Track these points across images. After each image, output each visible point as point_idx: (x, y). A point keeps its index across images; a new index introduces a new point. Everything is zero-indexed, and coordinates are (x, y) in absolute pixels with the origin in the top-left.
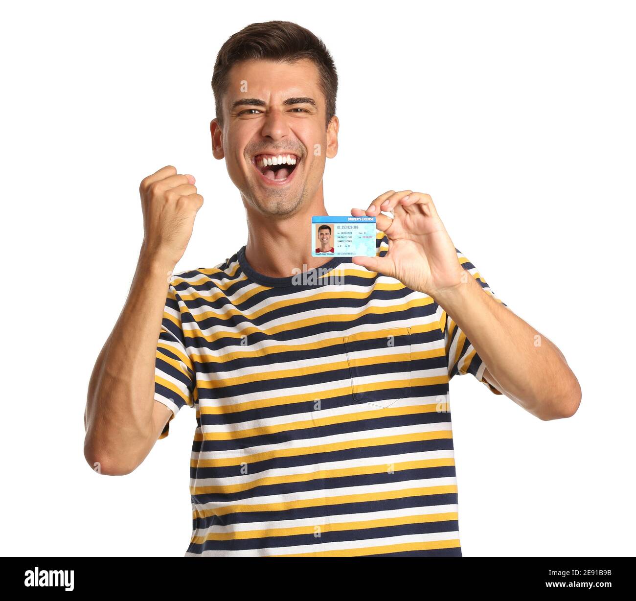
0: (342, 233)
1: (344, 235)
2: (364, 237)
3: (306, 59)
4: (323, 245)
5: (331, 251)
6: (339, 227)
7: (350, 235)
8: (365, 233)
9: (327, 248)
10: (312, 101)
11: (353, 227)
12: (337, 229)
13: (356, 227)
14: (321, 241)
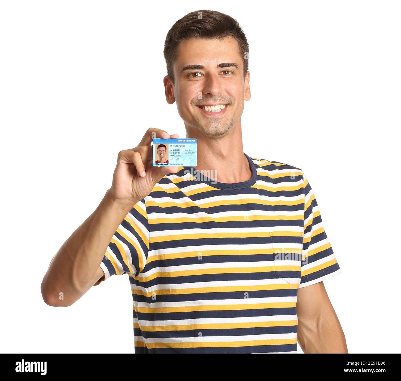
0: (174, 150)
1: (175, 152)
2: (189, 153)
3: (229, 37)
4: (161, 158)
5: (166, 162)
6: (171, 146)
7: (179, 152)
8: (189, 150)
9: (164, 160)
10: (236, 65)
11: (181, 146)
12: (171, 147)
13: (183, 146)
14: (159, 155)
